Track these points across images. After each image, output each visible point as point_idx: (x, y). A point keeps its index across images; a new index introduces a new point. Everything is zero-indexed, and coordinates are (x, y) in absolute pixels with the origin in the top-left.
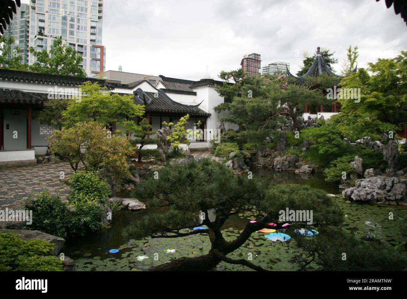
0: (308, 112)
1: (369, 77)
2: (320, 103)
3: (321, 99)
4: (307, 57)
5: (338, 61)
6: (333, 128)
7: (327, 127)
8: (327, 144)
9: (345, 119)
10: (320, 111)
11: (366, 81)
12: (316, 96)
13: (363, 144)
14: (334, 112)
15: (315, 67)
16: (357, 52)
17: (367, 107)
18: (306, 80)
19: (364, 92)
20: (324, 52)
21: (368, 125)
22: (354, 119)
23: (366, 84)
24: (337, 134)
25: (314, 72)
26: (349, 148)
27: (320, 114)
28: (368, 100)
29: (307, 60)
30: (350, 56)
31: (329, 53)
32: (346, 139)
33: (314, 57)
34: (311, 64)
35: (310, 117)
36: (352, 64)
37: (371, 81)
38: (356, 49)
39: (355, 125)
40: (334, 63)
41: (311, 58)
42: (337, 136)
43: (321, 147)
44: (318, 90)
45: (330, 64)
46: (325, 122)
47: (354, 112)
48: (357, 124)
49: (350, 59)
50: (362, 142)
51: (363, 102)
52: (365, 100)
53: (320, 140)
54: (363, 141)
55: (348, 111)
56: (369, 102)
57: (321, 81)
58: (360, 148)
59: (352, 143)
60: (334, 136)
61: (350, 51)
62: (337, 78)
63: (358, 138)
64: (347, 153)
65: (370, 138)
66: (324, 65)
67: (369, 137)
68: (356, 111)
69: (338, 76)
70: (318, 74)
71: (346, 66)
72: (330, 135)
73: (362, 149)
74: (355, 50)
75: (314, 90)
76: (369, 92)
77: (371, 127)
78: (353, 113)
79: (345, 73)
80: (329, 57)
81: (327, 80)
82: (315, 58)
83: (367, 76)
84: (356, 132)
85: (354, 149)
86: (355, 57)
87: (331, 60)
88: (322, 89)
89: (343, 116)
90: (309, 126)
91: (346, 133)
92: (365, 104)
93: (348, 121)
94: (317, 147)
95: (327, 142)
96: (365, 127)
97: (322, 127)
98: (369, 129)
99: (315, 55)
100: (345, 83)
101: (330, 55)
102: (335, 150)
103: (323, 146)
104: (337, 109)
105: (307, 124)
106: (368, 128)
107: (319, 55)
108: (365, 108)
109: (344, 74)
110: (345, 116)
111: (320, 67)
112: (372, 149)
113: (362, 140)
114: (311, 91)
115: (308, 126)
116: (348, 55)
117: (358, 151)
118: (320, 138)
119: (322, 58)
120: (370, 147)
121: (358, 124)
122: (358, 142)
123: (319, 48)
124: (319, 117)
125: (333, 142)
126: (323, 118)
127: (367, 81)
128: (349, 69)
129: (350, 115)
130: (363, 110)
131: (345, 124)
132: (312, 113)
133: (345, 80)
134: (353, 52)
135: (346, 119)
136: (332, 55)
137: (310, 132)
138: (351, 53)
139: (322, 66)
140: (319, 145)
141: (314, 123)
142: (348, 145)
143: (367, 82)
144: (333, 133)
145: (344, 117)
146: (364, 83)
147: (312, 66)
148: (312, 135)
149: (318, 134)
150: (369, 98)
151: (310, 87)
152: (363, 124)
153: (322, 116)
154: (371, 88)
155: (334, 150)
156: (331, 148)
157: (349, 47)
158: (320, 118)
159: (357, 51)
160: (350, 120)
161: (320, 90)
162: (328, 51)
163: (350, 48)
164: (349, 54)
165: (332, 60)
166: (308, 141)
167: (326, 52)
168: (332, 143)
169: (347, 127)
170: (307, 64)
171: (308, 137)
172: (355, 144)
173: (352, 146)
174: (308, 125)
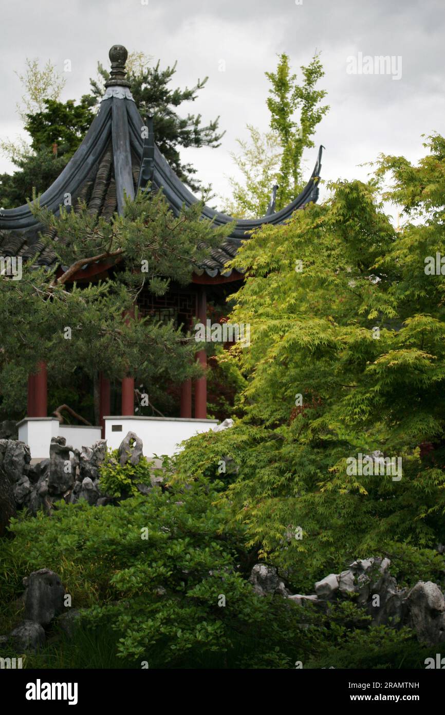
0: (49, 413)
1: (389, 237)
2: (126, 362)
3: (131, 345)
4: (49, 94)
5: (218, 132)
6: (198, 511)
7: (159, 504)
8: (159, 598)
9: (264, 457)
10: (117, 411)
11: (375, 255)
12: (104, 326)
13: (354, 600)
14: (194, 415)
15: (99, 159)
16: (322, 94)
17: (381, 393)
18: (43, 230)
19: (367, 312)
20: (145, 79)
21: (386, 495)
22: (313, 462)
23: (376, 272)
24: (216, 546)
25: (91, 188)
26: (284, 627)
27: (117, 428)
28: (391, 359)
29: (47, 117)
30: (280, 111)
31: (171, 87)
32: (263, 570)
33: (88, 101)
34: (73, 141)
35: (61, 441)
36: (292, 157)
37: (400, 256)
38: (312, 74)
39: (318, 497)
40: (198, 142)
41: (70, 105)
42: (214, 554)
43: (127, 618)
44: (112, 291)
45: (179, 148)
46: (145, 475)
47: (315, 424)
48: (330, 486)
49: (283, 127)
50: (350, 589)
51: (362, 366)
52: (372, 359)
53: (122, 580)
54: (355, 583)
55: (278, 415)
56: (389, 370)
57: (131, 241)
58: (338, 621)
59: (295, 592)
60: (202, 556)
61: (281, 84)
62: (218, 230)
63: (331, 567)
64: (271, 649)
65: (390, 567)
66: (149, 153)
67: (386, 562)
68: (326, 418)
69: (221, 220)
70: (110, 202)
71: (260, 168)
72: (179, 549)
73: (351, 625)
74: (310, 82)
75: (90, 291)
76: (392, 313)
77: (402, 508)
78: (306, 426)
79: (256, 201)
80: (171, 107)
81: (164, 239)
82: (94, 110)
83: (381, 230)
84: (326, 536)
85: (306, 627)
86: (310, 122)
87: (183, 124)
88: (137, 286)
89: (255, 441)
90: (60, 496)
91: (273, 540)
92: (372, 378)
93: (282, 472)
94: (109, 619)
95: (161, 591)
96: (369, 505)
97: (133, 502)
98: (394, 519)
99: (97, 92)
100: (263, 258)
101: (176, 100)
102: (207, 635)
103: (141, 612)
104: (209, 400)
105: (43, 485)
106: (387, 513)
107: (120, 93)
108: (371, 401)
109: (250, 206)
110: (263, 439)
111: (121, 157)
112: (398, 627)
113: (348, 576)
114: (76, 295)
115: (54, 492)
116: (270, 103)
117: (331, 637)
118: (124, 566)
119: (133, 109)
120: (392, 614)
121: (334, 491)
122: (326, 587)
123: (119, 56)
124: (114, 441)
125: (196, 591)
126: (139, 447)
127: (383, 254)
128: (274, 182)
129: (289, 437)
130: (363, 412)
131: (263, 485)
132: (69, 420)
133: (262, 243)
134: (299, 94)
135: (270, 461)
136: (188, 96)
137: (67, 531)
138: (289, 95)
139: (136, 157)
140: (120, 605)
141: (87, 480)
142: (277, 607)
143: (380, 261)
144: (197, 539)
145: (260, 447)
146: (364, 266)
147: (82, 149)
148: (80, 548)
149: (112, 542)
150: (395, 347)
151: (68, 271)
152: (362, 490)
153: (133, 438)
154: (398, 292)
155: (200, 637)
156: (187, 624)
157: (278, 61)
158: (120, 452)
159: (317, 87)
160: (289, 467)
161: (124, 290)
162: (167, 74)
163: (283, 70)
164: (277, 99)
165: (191, 128)
166: (50, 581)
167: (156, 78)
168: (190, 593)
169: (275, 505)
170: (51, 140)
171: (53, 560)
172: (313, 597)
173: (295, 612)
174: (51, 486)
